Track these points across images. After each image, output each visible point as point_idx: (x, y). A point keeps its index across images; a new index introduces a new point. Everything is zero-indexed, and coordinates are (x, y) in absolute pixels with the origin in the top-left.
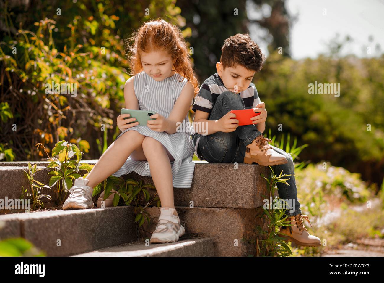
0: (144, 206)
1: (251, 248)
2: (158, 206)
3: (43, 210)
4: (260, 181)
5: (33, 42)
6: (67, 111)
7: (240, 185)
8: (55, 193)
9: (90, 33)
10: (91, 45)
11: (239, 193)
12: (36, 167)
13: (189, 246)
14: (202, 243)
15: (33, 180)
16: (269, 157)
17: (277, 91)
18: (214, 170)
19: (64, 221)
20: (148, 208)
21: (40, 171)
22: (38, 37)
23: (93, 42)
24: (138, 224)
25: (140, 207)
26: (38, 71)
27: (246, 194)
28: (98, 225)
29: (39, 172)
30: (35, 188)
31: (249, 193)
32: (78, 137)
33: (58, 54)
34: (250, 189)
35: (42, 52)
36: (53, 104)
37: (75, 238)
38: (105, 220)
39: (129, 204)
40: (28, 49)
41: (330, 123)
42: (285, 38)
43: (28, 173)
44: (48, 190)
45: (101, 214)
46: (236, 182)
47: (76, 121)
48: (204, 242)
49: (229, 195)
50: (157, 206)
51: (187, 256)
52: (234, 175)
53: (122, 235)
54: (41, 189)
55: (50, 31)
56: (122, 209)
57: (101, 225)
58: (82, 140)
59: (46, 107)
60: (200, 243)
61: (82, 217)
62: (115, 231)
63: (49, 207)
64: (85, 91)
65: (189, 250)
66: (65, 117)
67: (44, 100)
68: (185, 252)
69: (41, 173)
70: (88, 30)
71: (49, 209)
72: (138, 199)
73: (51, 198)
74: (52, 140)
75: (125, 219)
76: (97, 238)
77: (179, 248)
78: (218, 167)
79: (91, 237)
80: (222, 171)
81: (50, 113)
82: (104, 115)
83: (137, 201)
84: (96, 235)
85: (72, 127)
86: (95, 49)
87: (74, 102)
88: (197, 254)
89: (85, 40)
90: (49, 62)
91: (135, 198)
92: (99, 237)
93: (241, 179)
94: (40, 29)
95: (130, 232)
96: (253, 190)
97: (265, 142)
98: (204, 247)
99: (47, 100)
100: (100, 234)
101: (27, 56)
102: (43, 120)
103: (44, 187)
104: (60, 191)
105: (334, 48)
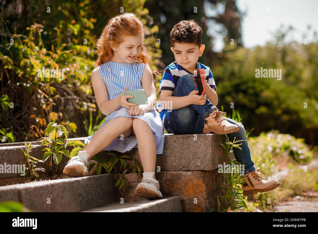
0: (122, 173)
1: (213, 203)
2: (134, 172)
3: (39, 181)
4: (217, 148)
5: (26, 44)
6: (56, 99)
7: (201, 151)
8: (49, 166)
9: (73, 34)
10: (75, 44)
11: (200, 158)
12: (31, 145)
13: (160, 204)
14: (171, 201)
15: (29, 156)
16: (224, 127)
17: (233, 74)
18: (178, 140)
19: (56, 188)
20: (125, 174)
21: (34, 148)
22: (29, 39)
23: (76, 41)
24: (118, 188)
25: (119, 174)
26: (30, 67)
27: (206, 158)
28: (84, 190)
29: (34, 150)
30: (31, 163)
31: (209, 158)
32: (67, 120)
33: (47, 52)
34: (209, 154)
35: (34, 51)
36: (44, 94)
37: (65, 202)
38: (90, 186)
39: (110, 172)
40: (22, 49)
41: (277, 98)
42: (238, 30)
43: (25, 151)
44: (42, 164)
45: (86, 181)
46: (197, 149)
47: (65, 107)
48: (173, 200)
49: (192, 160)
50: (132, 172)
51: (159, 212)
52: (195, 143)
53: (105, 198)
54: (36, 163)
55: (40, 34)
56: (104, 176)
57: (86, 190)
58: (70, 123)
59: (39, 96)
60: (170, 201)
61: (71, 184)
62: (99, 195)
63: (43, 178)
64: (72, 82)
65: (161, 207)
66: (55, 104)
67: (37, 90)
68: (157, 208)
69: (35, 150)
70: (72, 32)
71: (43, 179)
72: (117, 167)
73: (45, 170)
74: (45, 124)
75: (106, 185)
76: (84, 201)
77: (152, 205)
78: (182, 138)
79: (79, 200)
80: (185, 140)
81: (43, 101)
82: (88, 100)
83: (116, 169)
84: (82, 199)
85: (61, 112)
86: (78, 47)
87: (62, 91)
88: (168, 210)
89: (69, 40)
90: (40, 59)
91: (115, 167)
92: (85, 200)
93: (201, 146)
94: (31, 32)
95: (111, 195)
96: (212, 155)
97: (220, 115)
98: (173, 204)
99: (40, 91)
100: (86, 197)
101: (21, 55)
102: (37, 108)
103: (38, 161)
104: (52, 164)
105: (279, 37)
